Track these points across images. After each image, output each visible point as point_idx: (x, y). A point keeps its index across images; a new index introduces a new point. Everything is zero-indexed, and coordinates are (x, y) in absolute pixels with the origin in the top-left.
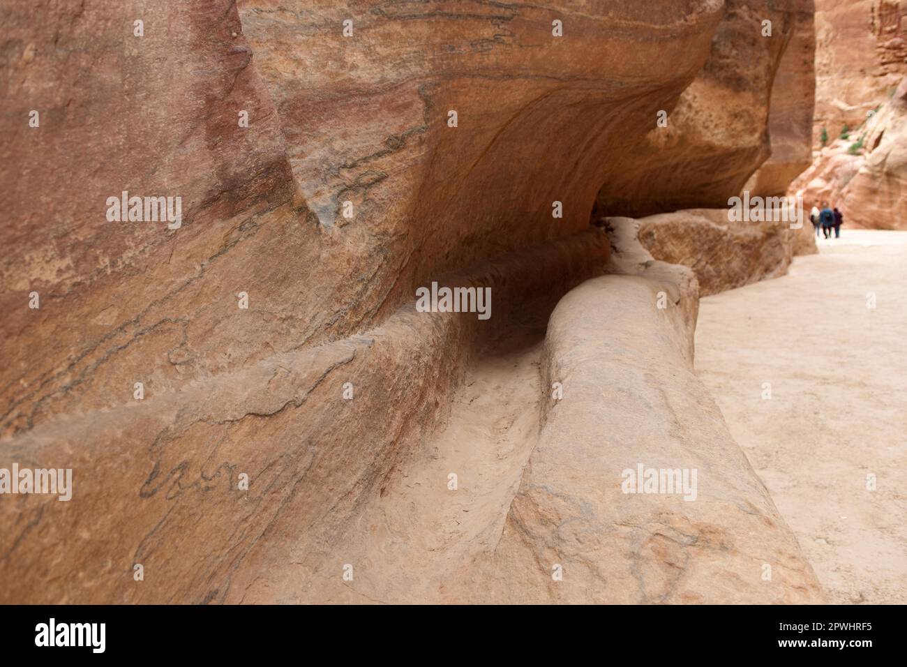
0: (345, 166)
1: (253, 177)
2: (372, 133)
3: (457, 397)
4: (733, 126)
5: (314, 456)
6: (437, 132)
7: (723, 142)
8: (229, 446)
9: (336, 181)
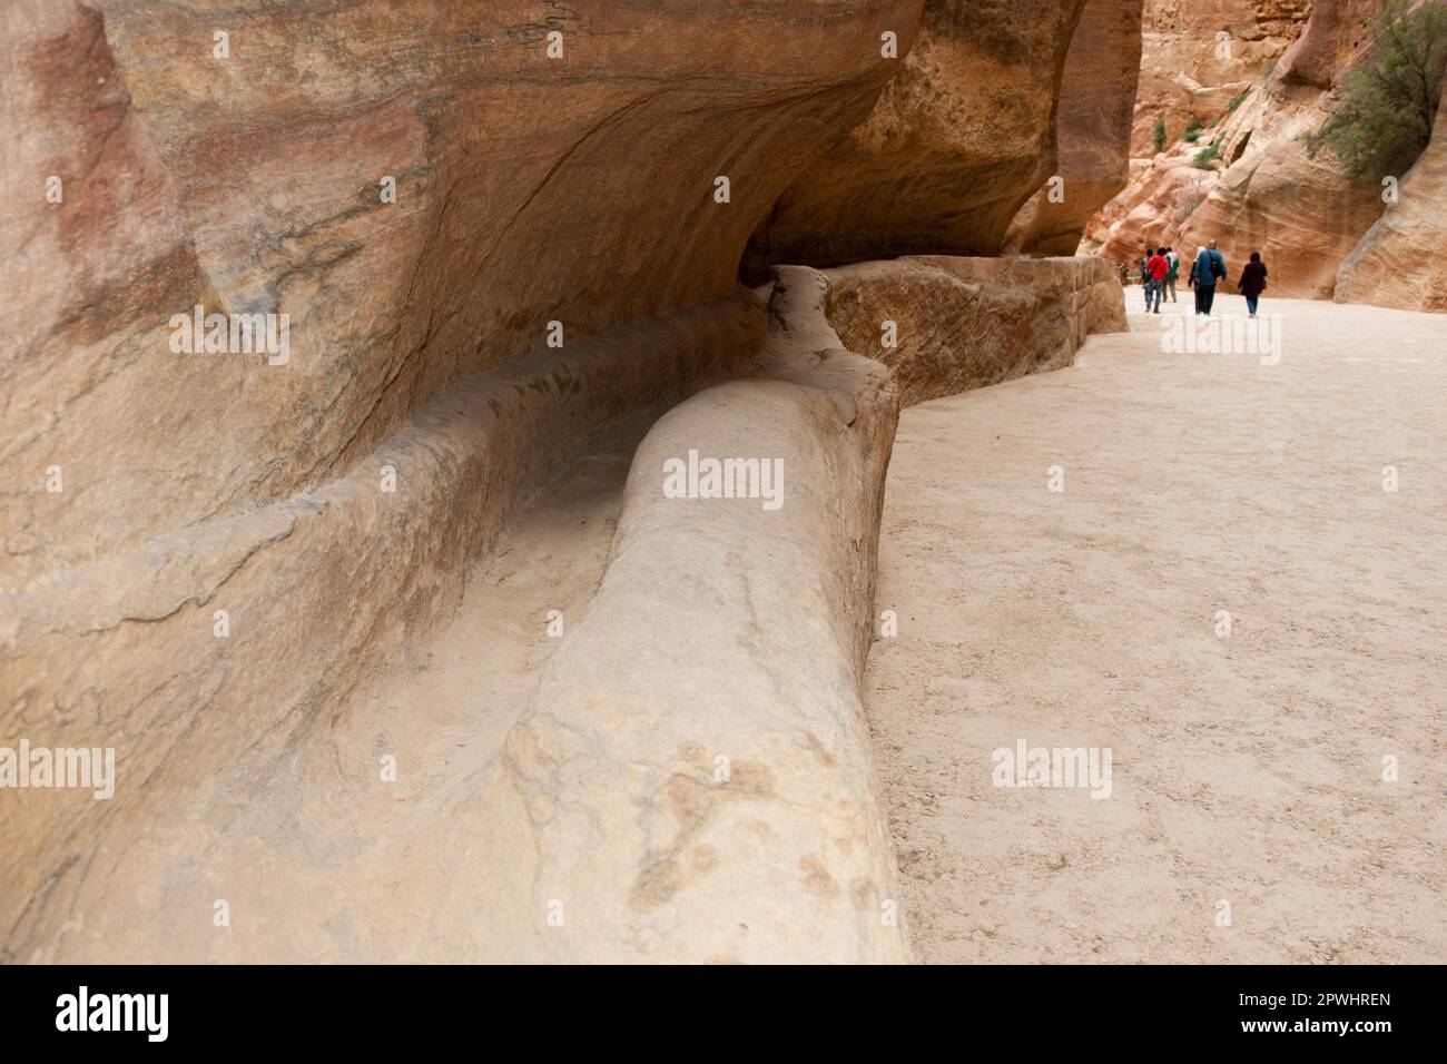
0: (290, 235)
1: (133, 283)
2: (336, 180)
3: (478, 573)
4: (996, 121)
5: (225, 675)
6: (449, 170)
7: (979, 147)
8: (96, 665)
9: (275, 259)
